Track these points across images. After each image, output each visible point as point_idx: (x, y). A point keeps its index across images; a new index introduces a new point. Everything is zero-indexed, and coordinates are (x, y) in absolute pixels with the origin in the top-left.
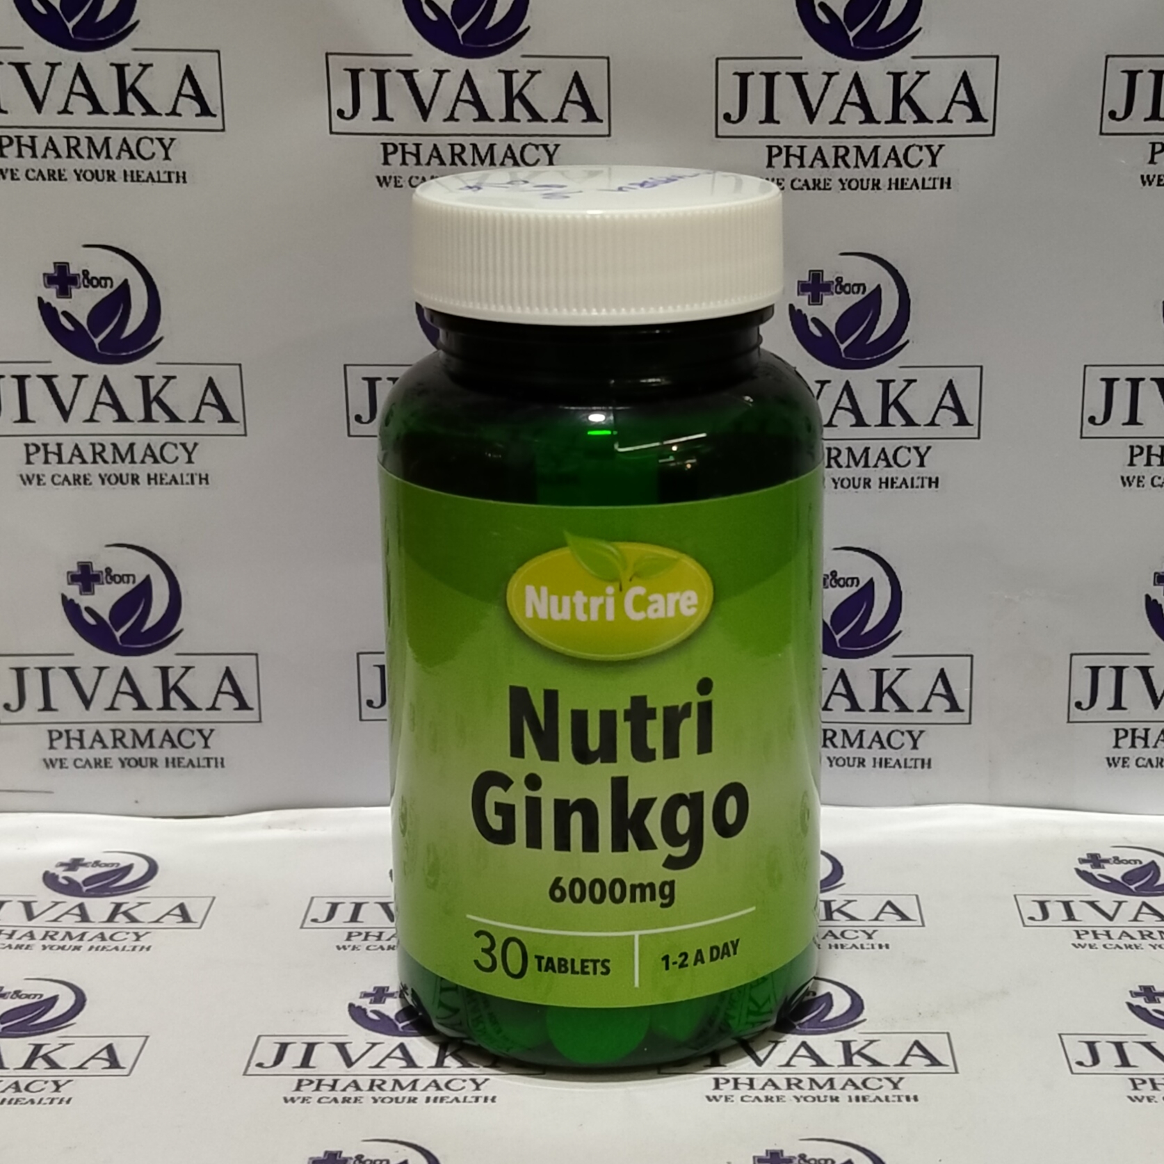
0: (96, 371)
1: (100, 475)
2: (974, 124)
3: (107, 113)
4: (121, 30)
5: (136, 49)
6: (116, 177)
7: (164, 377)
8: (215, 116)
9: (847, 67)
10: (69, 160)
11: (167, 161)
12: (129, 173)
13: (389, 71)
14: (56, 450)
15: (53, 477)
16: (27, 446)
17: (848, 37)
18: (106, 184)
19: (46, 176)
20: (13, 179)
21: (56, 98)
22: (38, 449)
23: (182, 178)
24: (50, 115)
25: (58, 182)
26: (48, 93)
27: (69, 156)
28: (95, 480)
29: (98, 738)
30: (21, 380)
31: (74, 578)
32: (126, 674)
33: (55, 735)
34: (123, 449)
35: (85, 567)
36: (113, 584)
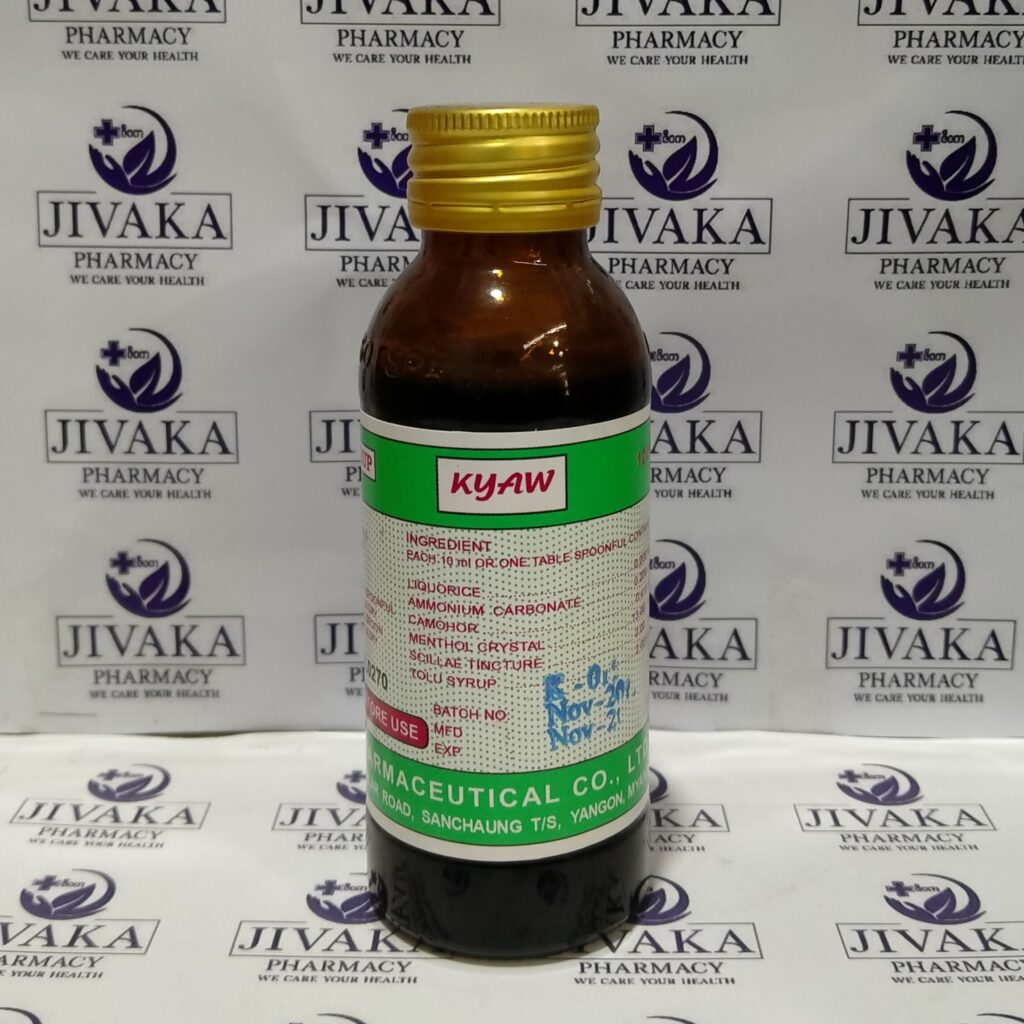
0: (134, 418)
1: (135, 491)
2: (755, 245)
3: (151, 237)
4: (163, 181)
5: (173, 193)
6: (155, 281)
7: (182, 422)
8: (226, 238)
9: (665, 205)
10: (123, 269)
11: (191, 270)
12: (164, 279)
13: (348, 207)
14: (104, 472)
15: (102, 491)
16: (85, 469)
17: (665, 185)
18: (148, 287)
20: (83, 282)
21: (116, 227)
22: (92, 471)
23: (201, 282)
24: (112, 238)
25: (115, 285)
26: (112, 223)
27: (123, 267)
28: (131, 494)
29: (130, 676)
30: (82, 423)
31: (115, 563)
32: (150, 631)
33: (99, 674)
34: (151, 472)
35: (123, 555)
36: (143, 568)
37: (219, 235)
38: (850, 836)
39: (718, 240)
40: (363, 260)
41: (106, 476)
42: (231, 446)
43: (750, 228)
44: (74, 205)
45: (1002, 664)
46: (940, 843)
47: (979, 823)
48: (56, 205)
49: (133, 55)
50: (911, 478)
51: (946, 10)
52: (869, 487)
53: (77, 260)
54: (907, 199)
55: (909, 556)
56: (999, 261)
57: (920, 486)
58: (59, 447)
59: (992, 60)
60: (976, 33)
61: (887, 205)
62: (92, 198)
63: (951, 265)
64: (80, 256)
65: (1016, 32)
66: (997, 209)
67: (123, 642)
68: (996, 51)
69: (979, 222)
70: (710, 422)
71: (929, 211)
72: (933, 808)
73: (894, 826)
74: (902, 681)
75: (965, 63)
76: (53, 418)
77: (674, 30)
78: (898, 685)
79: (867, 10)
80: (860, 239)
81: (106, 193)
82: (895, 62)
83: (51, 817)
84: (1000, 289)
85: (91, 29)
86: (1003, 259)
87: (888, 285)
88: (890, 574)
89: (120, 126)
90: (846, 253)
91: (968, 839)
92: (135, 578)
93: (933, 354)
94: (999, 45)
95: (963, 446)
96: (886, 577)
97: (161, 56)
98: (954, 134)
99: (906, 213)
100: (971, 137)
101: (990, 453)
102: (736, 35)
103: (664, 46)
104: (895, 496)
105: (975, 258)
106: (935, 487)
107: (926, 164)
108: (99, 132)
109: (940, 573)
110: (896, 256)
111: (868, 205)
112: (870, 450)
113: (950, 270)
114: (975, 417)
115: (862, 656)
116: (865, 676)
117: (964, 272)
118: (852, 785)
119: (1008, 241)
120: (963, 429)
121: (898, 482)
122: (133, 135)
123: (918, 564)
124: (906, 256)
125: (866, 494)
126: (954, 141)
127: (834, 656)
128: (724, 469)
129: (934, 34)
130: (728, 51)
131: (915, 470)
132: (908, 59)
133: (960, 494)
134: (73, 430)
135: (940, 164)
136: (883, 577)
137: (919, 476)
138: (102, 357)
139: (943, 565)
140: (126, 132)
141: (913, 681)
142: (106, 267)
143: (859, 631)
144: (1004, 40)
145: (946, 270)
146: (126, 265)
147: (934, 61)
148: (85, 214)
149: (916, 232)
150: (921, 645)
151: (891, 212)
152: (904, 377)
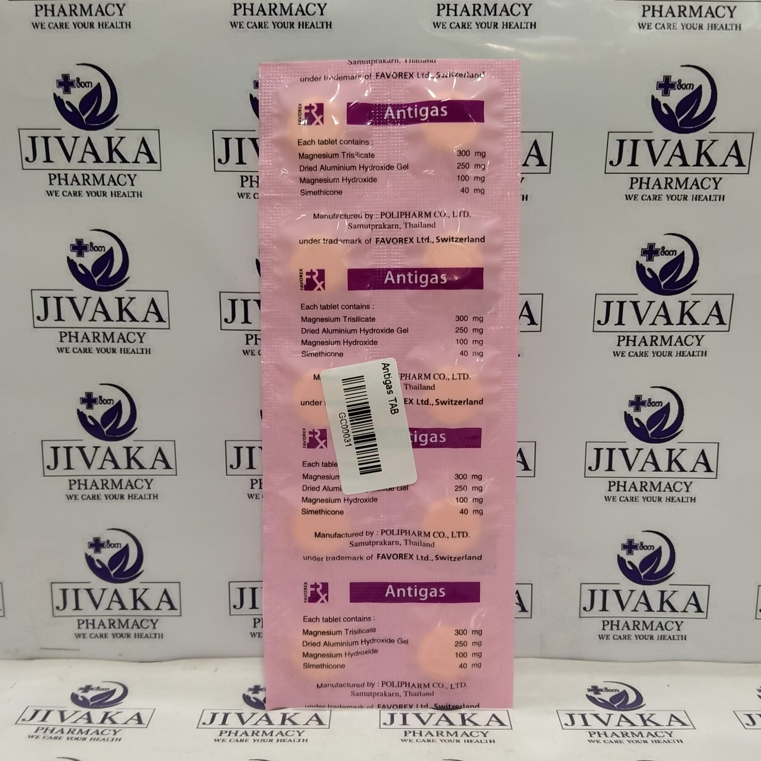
0: (104, 444)
1: (105, 495)
2: (531, 326)
3: (113, 321)
4: (121, 282)
5: (127, 291)
6: (116, 351)
7: (137, 447)
8: (165, 322)
10: (94, 343)
11: (141, 344)
12: (123, 349)
13: (250, 300)
14: (84, 483)
15: (82, 496)
16: (70, 481)
18: (112, 355)
19: (83, 351)
20: (66, 352)
21: (88, 314)
22: (75, 482)
23: (149, 351)
24: (85, 322)
25: (88, 354)
26: (85, 311)
27: (94, 341)
28: (103, 497)
29: (102, 623)
30: (68, 449)
31: (91, 545)
32: (116, 592)
33: (81, 622)
34: (116, 482)
35: (97, 540)
36: (111, 548)
37: (161, 320)
38: (595, 733)
41: (85, 485)
42: (172, 464)
43: (528, 315)
44: (58, 299)
45: (699, 615)
46: (657, 738)
47: (684, 724)
48: (45, 299)
49: (97, 194)
50: (638, 488)
51: (666, 163)
52: (609, 494)
53: (61, 337)
54: (636, 294)
55: (636, 542)
56: (700, 337)
57: (644, 494)
58: (52, 466)
59: (697, 198)
60: (687, 179)
61: (622, 298)
62: (71, 294)
63: (666, 341)
64: (63, 334)
65: (714, 179)
66: (699, 302)
67: (97, 601)
68: (701, 192)
69: (686, 310)
71: (651, 302)
72: (652, 713)
73: (625, 725)
74: (631, 626)
75: (678, 200)
76: (48, 445)
78: (629, 629)
79: (611, 163)
80: (603, 322)
81: (80, 290)
82: (630, 199)
83: (44, 720)
84: (700, 357)
85: (66, 175)
86: (703, 336)
87: (622, 354)
88: (623, 554)
89: (89, 244)
90: (594, 331)
92: (105, 556)
93: (654, 402)
94: (703, 188)
95: (674, 466)
96: (621, 556)
97: (116, 194)
98: (669, 250)
99: (635, 304)
100: (681, 252)
101: (693, 471)
104: (628, 501)
105: (683, 336)
106: (655, 494)
107: (649, 270)
108: (74, 248)
109: (658, 553)
110: (628, 334)
111: (609, 298)
112: (610, 469)
113: (666, 344)
114: (683, 446)
115: (604, 609)
116: (606, 623)
117: (675, 345)
119: (706, 323)
120: (674, 454)
121: (629, 491)
122: (98, 250)
123: (642, 547)
124: (635, 334)
125: (607, 499)
126: (669, 254)
127: (585, 609)
129: (658, 180)
131: (641, 483)
132: (639, 198)
133: (673, 499)
134: (62, 454)
135: (659, 270)
136: (619, 556)
137: (644, 487)
138: (81, 404)
139: (660, 548)
140: (93, 248)
141: (639, 626)
142: (82, 341)
143: (602, 593)
144: (706, 184)
145: (663, 343)
146: (96, 340)
147: (657, 198)
148: (66, 305)
149: (642, 317)
150: (644, 602)
151: (625, 304)
152: (634, 418)
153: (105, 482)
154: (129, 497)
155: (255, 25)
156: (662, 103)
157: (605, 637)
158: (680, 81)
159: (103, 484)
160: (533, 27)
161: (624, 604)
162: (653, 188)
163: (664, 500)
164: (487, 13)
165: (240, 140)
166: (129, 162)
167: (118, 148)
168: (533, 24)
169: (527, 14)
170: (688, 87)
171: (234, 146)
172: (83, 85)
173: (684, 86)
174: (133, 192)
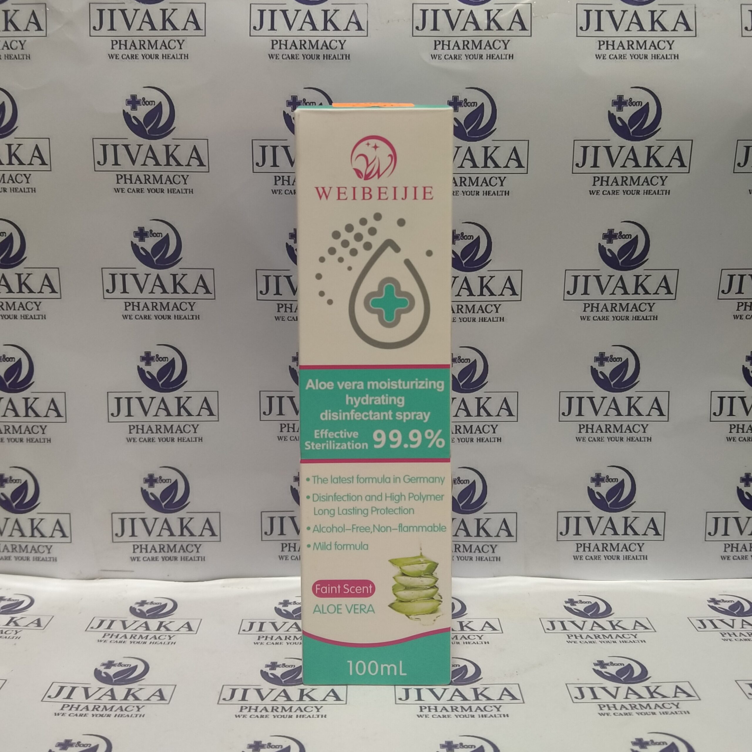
0: (159, 395)
1: (159, 438)
2: (513, 296)
4: (175, 261)
5: (181, 269)
7: (187, 397)
8: (211, 293)
9: (462, 275)
11: (192, 311)
12: (176, 316)
13: (280, 276)
14: (141, 428)
15: (140, 439)
17: (462, 263)
18: (167, 321)
19: (143, 317)
20: (130, 319)
21: (148, 287)
22: (134, 427)
23: (198, 318)
26: (146, 285)
28: (157, 440)
29: (153, 548)
30: (129, 399)
31: (146, 481)
32: (166, 521)
33: (136, 547)
34: (168, 427)
35: (151, 476)
36: (162, 483)
37: (208, 292)
38: (572, 636)
39: (492, 294)
40: (290, 306)
41: (143, 430)
42: (215, 412)
43: (510, 287)
44: (124, 276)
45: (657, 537)
46: (624, 639)
47: (646, 628)
48: (113, 276)
49: (156, 191)
50: (604, 430)
51: (622, 165)
52: (580, 435)
53: (126, 306)
54: (599, 270)
55: (603, 475)
56: (651, 305)
57: (609, 435)
58: (116, 413)
59: (648, 193)
60: (639, 177)
61: (587, 273)
62: (134, 272)
63: (624, 307)
64: (128, 304)
65: (661, 177)
66: (650, 275)
67: (150, 528)
68: (651, 187)
69: (639, 283)
70: (489, 398)
71: (611, 276)
72: (620, 620)
73: (597, 630)
74: (600, 548)
75: (633, 194)
76: (112, 396)
77: (467, 176)
78: (599, 550)
79: (577, 165)
80: (571, 292)
81: (142, 269)
82: (593, 194)
83: (109, 627)
84: (652, 321)
85: (131, 175)
86: (654, 304)
87: (588, 318)
88: (593, 486)
89: (149, 231)
90: (564, 300)
91: (640, 637)
92: (158, 490)
93: (615, 358)
94: (652, 184)
95: (633, 411)
96: (591, 488)
97: (172, 191)
98: (626, 234)
99: (598, 277)
100: (635, 236)
101: (649, 415)
102: (502, 179)
103: (461, 185)
104: (595, 441)
105: (638, 303)
106: (618, 435)
107: (610, 250)
108: (137, 234)
109: (621, 484)
110: (592, 302)
111: (576, 273)
112: (580, 414)
113: (623, 310)
114: (640, 394)
115: (577, 533)
116: (579, 545)
118: (573, 607)
119: (656, 293)
120: (633, 401)
121: (596, 432)
122: (157, 236)
123: (608, 480)
124: (598, 302)
125: (578, 439)
126: (625, 237)
127: (561, 533)
128: (497, 425)
129: (615, 178)
130: (498, 188)
131: (606, 425)
132: (601, 193)
133: (632, 439)
134: (124, 403)
135: (618, 250)
136: (588, 487)
137: (609, 429)
138: (141, 361)
139: (623, 480)
140: (153, 234)
141: (607, 548)
142: (143, 310)
143: (575, 520)
144: (655, 181)
145: (621, 310)
146: (154, 309)
147: (615, 193)
148: (130, 280)
149: (604, 288)
150: (611, 527)
151: (589, 277)
152: (599, 372)
153: (159, 427)
154: (178, 439)
155: (289, 57)
156: (617, 117)
157: (579, 558)
158: (631, 99)
159: (157, 429)
160: (511, 58)
161: (594, 529)
162: (612, 185)
163: (625, 439)
164: (474, 47)
165: (274, 148)
166: (182, 166)
167: (174, 154)
168: (511, 55)
169: (506, 48)
170: (638, 104)
171: (269, 152)
172: (147, 103)
173: (634, 104)
174: (186, 190)
